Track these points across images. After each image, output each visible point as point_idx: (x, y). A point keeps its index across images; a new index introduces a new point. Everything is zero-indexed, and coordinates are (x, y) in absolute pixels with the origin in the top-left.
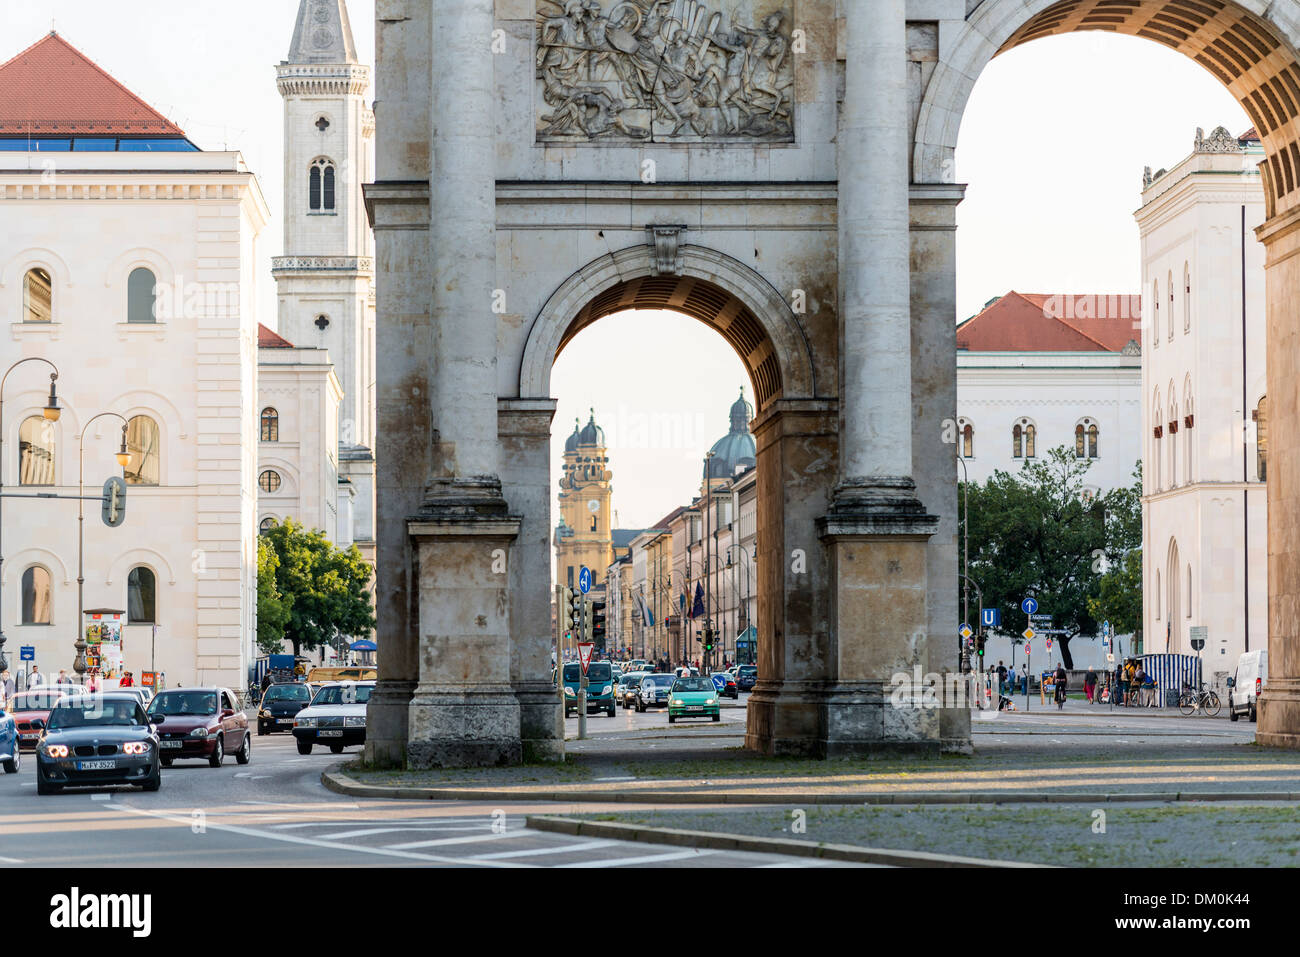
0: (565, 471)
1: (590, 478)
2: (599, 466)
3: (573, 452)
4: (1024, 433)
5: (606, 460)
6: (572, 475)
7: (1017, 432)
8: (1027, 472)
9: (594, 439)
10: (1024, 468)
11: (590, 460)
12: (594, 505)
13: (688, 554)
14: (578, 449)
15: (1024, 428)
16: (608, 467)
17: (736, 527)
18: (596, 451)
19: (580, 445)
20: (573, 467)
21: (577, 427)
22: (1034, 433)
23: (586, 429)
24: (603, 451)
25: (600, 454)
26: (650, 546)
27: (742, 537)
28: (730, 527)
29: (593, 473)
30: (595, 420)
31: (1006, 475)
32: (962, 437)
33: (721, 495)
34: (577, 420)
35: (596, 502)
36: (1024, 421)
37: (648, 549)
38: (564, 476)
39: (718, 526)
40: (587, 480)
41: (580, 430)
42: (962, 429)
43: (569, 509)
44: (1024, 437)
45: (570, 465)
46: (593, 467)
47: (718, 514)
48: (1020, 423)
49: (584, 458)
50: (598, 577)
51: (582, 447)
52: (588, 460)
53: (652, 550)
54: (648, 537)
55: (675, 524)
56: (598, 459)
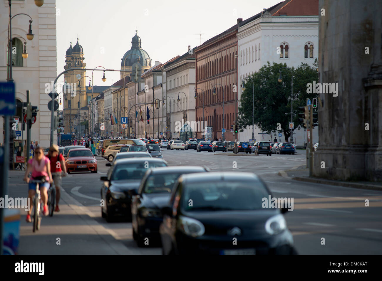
0: (66, 63)
1: (77, 66)
2: (81, 61)
3: (70, 55)
4: (309, 48)
5: (84, 59)
6: (69, 65)
7: (306, 47)
8: (316, 63)
9: (79, 50)
10: (315, 62)
11: (77, 59)
12: (79, 76)
13: (137, 96)
14: (72, 54)
15: (309, 46)
16: (84, 61)
17: (164, 85)
18: (80, 55)
19: (73, 52)
20: (70, 61)
21: (71, 46)
22: (313, 48)
23: (75, 47)
24: (82, 55)
25: (81, 56)
26: (115, 92)
27: (168, 89)
28: (161, 85)
29: (78, 64)
30: (79, 43)
31: (306, 65)
32: (284, 50)
33: (155, 73)
34: (71, 43)
35: (80, 75)
36: (309, 44)
37: (113, 94)
38: (66, 65)
39: (154, 85)
40: (76, 66)
41: (73, 47)
42: (284, 47)
43: (68, 78)
44: (309, 50)
45: (68, 60)
46: (78, 61)
47: (154, 80)
48: (307, 44)
49: (75, 58)
50: (80, 105)
51: (74, 53)
52: (76, 59)
53: (116, 94)
54: (113, 89)
55: (129, 84)
56: (80, 58)
